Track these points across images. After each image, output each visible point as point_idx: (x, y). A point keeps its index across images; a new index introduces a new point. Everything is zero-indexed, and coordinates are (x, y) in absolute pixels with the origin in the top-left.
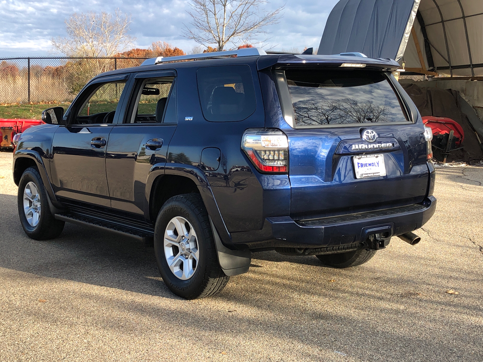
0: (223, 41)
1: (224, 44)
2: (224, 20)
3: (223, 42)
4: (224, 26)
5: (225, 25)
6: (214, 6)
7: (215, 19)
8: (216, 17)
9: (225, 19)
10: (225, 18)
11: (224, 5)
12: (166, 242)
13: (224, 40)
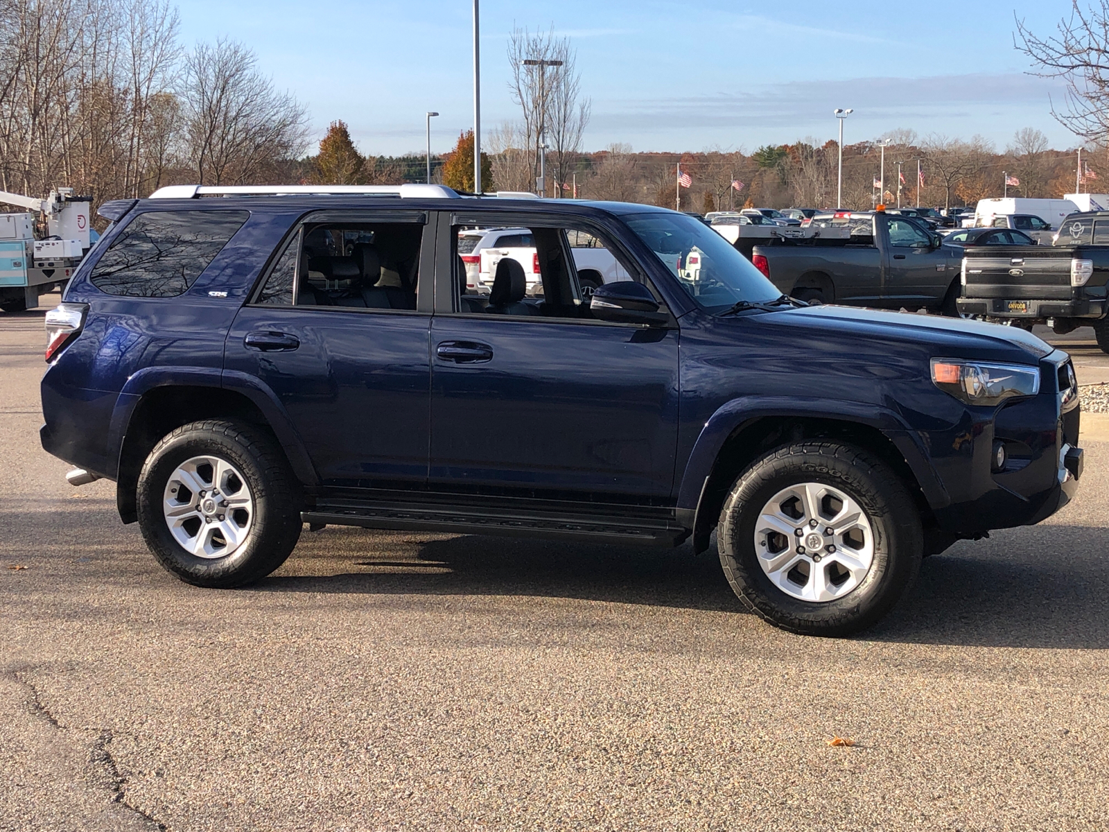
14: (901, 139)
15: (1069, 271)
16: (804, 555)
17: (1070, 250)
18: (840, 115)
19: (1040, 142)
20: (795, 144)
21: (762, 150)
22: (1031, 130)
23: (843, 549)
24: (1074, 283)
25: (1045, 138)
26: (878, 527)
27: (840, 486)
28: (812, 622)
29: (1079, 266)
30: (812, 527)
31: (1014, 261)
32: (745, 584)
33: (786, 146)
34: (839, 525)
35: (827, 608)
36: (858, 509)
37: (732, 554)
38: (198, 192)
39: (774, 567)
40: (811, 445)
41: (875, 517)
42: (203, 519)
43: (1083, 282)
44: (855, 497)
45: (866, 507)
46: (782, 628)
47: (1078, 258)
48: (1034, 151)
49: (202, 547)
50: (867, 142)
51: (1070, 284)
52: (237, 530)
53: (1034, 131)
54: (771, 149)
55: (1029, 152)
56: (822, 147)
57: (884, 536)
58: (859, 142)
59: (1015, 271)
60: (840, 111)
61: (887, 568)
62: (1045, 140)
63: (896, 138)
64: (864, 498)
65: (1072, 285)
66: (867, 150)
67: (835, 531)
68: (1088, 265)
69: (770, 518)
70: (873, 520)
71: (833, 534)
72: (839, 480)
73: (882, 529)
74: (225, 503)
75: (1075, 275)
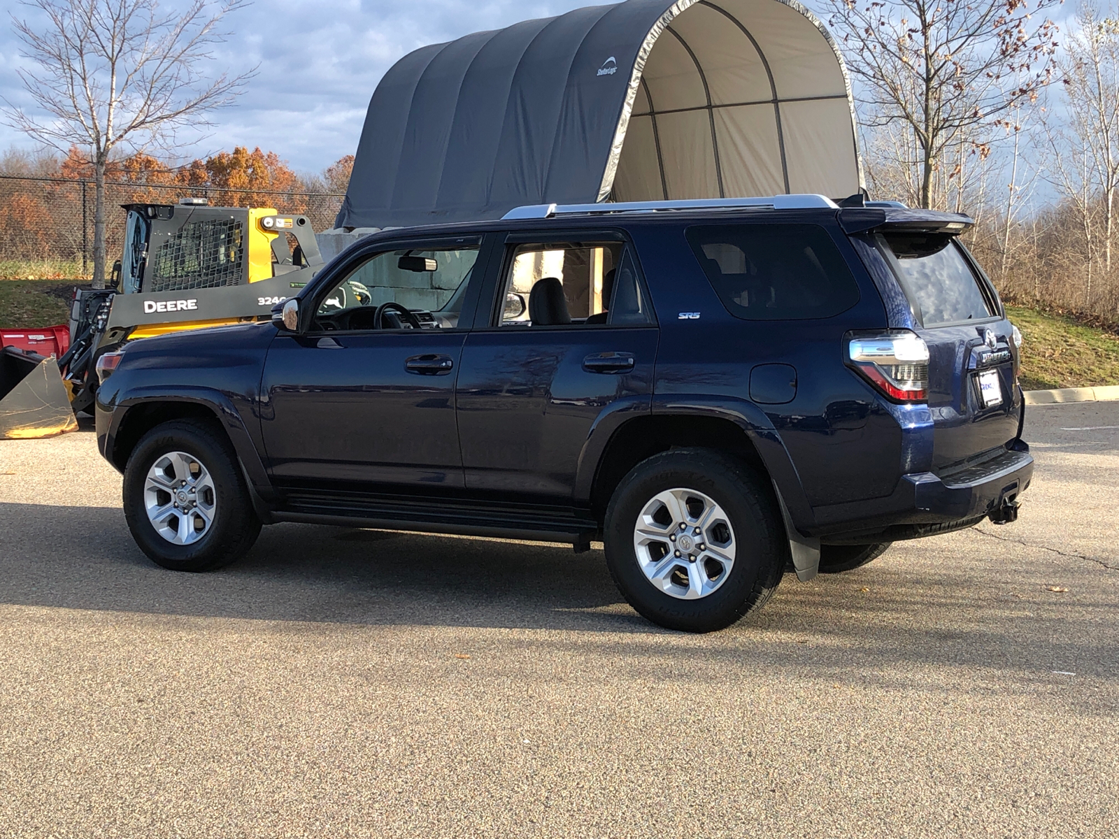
0: (109, 140)
1: (110, 146)
2: (112, 92)
3: (109, 143)
4: (110, 105)
5: (114, 104)
6: (82, 60)
7: (86, 88)
8: (87, 85)
9: (114, 91)
10: (114, 87)
11: (111, 59)
12: (638, 537)
13: (110, 138)
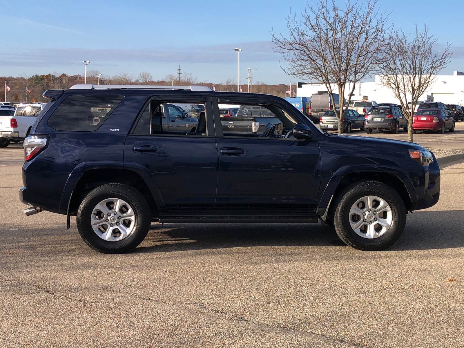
14: (94, 74)
15: (252, 126)
16: (366, 222)
17: (252, 118)
18: (85, 63)
19: (149, 77)
20: (47, 75)
21: (33, 77)
22: (146, 73)
23: (380, 219)
24: (254, 131)
25: (151, 76)
26: (395, 210)
27: (381, 196)
28: (372, 246)
29: (255, 124)
30: (369, 212)
31: (230, 122)
32: (347, 234)
33: (44, 75)
34: (378, 210)
35: (376, 240)
36: (387, 204)
37: (341, 223)
38: (93, 87)
39: (356, 227)
40: (370, 182)
41: (394, 207)
42: (109, 225)
43: (256, 131)
44: (386, 200)
45: (390, 203)
46: (360, 249)
47: (255, 121)
48: (147, 81)
49: (110, 236)
50: (78, 75)
51: (252, 131)
52: (127, 229)
53: (147, 73)
54: (37, 76)
55: (145, 81)
56: (59, 76)
57: (397, 213)
58: (75, 75)
59: (230, 126)
60: (85, 62)
61: (398, 224)
62: (151, 77)
63: (92, 74)
64: (390, 200)
65: (253, 131)
66: (78, 78)
67: (377, 213)
68: (258, 124)
69: (354, 210)
70: (393, 207)
71: (376, 213)
72: (381, 194)
73: (396, 211)
74: (120, 218)
75: (254, 128)
